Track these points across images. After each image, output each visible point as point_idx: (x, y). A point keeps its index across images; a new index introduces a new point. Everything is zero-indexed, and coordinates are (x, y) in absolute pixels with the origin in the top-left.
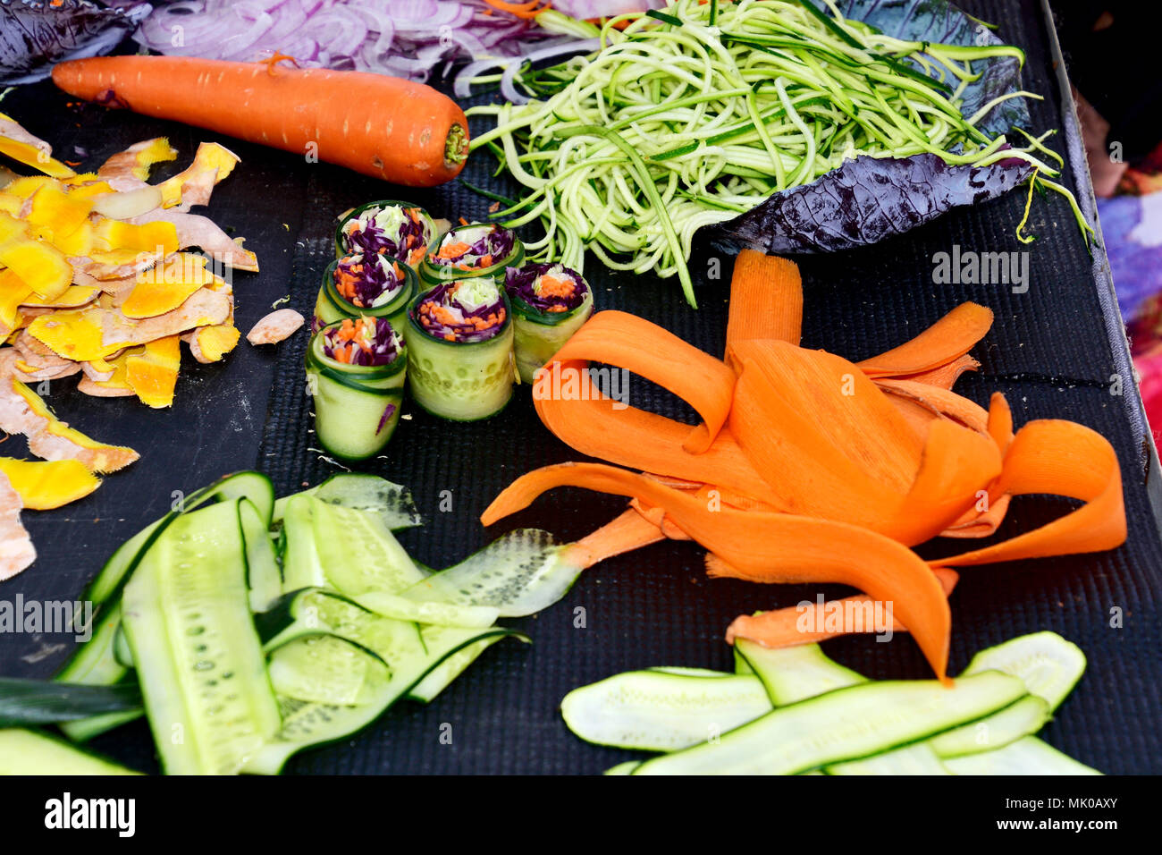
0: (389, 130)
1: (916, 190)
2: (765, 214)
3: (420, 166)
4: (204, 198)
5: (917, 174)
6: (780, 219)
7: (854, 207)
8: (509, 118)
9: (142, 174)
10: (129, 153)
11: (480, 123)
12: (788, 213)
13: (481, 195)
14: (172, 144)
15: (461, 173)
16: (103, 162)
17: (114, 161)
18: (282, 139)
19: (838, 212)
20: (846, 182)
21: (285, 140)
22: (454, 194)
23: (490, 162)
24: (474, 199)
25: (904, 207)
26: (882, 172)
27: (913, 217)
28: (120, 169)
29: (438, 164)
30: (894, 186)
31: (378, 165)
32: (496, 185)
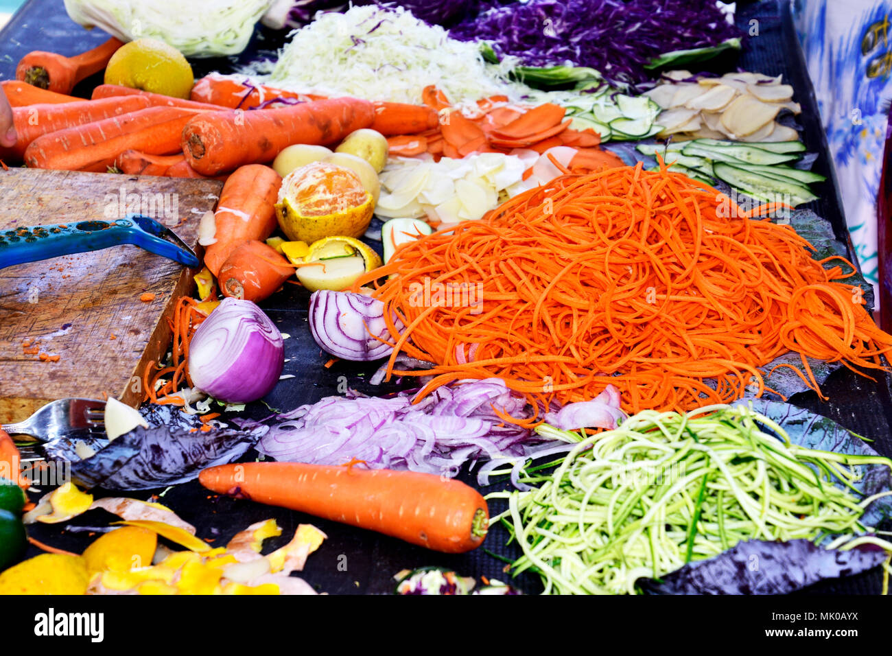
0: (432, 513)
1: (793, 564)
2: (678, 577)
3: (454, 539)
4: (299, 564)
5: (794, 553)
6: (690, 581)
7: (746, 575)
8: (516, 501)
9: (257, 547)
10: (249, 532)
11: (496, 504)
12: (697, 577)
13: (497, 559)
14: (278, 524)
15: (483, 544)
16: (230, 539)
17: (238, 538)
18: (356, 520)
19: (734, 578)
20: (740, 557)
21: (358, 520)
22: (478, 558)
23: (503, 534)
24: (492, 561)
25: (785, 577)
26: (767, 551)
27: (792, 584)
28: (242, 544)
29: (467, 538)
30: (777, 562)
31: (422, 538)
32: (508, 552)
